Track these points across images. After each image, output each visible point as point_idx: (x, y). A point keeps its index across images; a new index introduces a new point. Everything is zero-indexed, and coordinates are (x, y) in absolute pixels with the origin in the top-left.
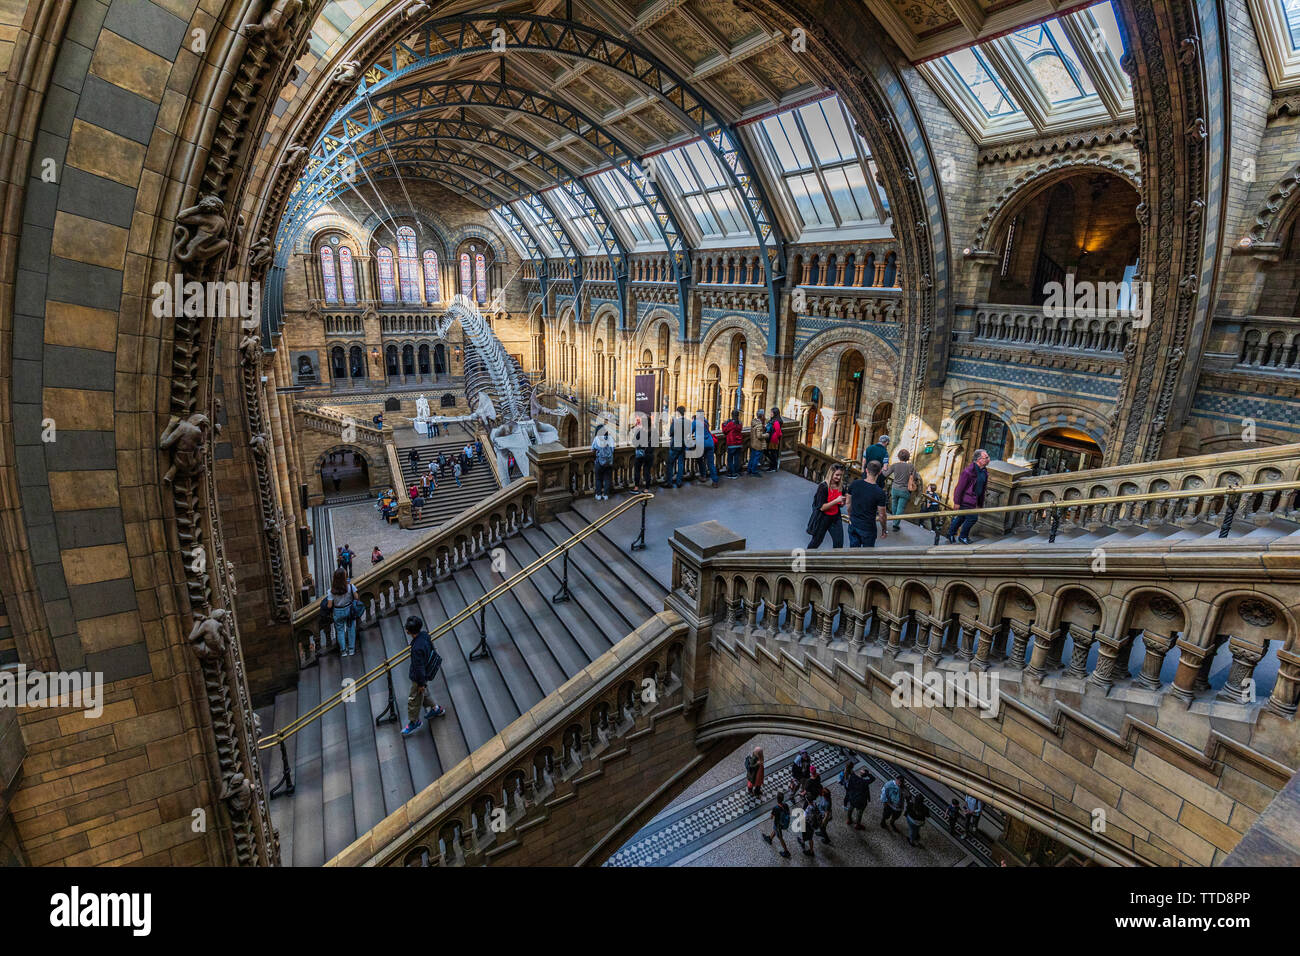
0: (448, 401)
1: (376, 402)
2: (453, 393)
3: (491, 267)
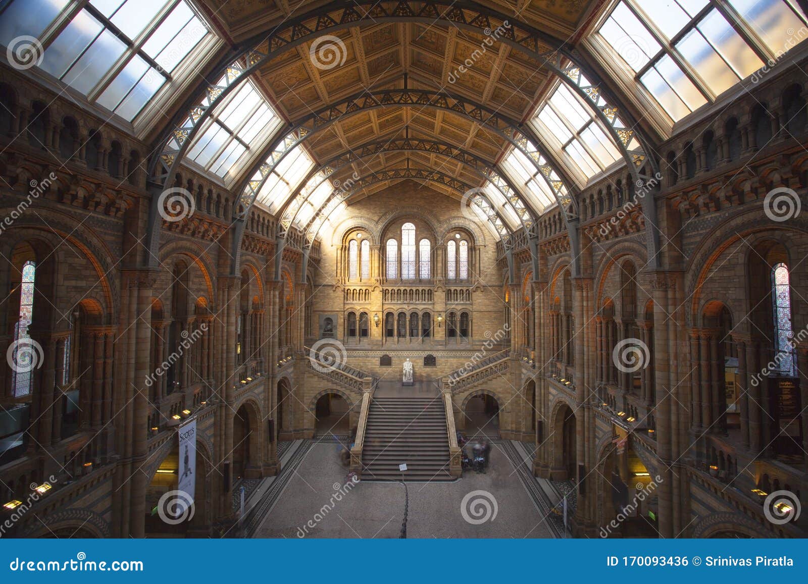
0: (430, 361)
1: (374, 357)
2: (435, 354)
3: (472, 250)
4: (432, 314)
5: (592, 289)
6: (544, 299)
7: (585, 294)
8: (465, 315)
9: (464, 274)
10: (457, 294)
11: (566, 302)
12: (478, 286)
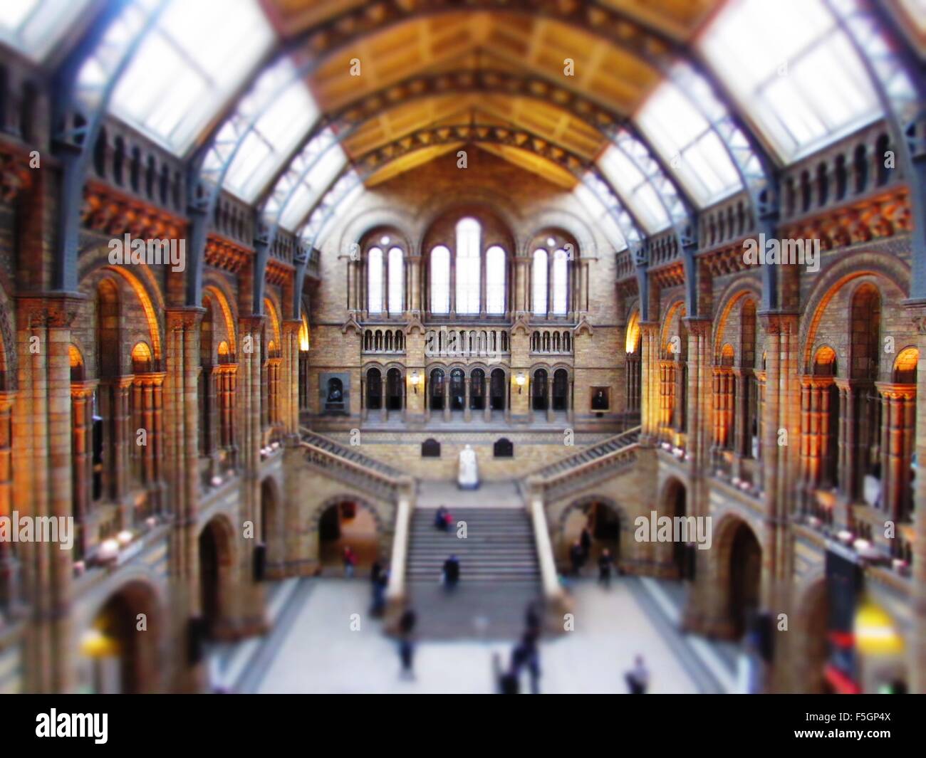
0: (503, 449)
1: (412, 443)
2: (511, 438)
3: (575, 266)
4: (507, 371)
5: (796, 331)
6: (704, 348)
7: (783, 340)
8: (562, 375)
9: (560, 307)
10: (548, 339)
11: (744, 352)
12: (584, 325)
